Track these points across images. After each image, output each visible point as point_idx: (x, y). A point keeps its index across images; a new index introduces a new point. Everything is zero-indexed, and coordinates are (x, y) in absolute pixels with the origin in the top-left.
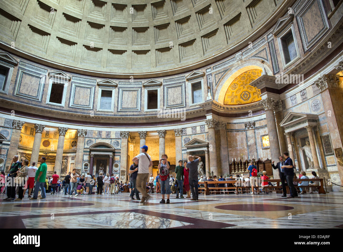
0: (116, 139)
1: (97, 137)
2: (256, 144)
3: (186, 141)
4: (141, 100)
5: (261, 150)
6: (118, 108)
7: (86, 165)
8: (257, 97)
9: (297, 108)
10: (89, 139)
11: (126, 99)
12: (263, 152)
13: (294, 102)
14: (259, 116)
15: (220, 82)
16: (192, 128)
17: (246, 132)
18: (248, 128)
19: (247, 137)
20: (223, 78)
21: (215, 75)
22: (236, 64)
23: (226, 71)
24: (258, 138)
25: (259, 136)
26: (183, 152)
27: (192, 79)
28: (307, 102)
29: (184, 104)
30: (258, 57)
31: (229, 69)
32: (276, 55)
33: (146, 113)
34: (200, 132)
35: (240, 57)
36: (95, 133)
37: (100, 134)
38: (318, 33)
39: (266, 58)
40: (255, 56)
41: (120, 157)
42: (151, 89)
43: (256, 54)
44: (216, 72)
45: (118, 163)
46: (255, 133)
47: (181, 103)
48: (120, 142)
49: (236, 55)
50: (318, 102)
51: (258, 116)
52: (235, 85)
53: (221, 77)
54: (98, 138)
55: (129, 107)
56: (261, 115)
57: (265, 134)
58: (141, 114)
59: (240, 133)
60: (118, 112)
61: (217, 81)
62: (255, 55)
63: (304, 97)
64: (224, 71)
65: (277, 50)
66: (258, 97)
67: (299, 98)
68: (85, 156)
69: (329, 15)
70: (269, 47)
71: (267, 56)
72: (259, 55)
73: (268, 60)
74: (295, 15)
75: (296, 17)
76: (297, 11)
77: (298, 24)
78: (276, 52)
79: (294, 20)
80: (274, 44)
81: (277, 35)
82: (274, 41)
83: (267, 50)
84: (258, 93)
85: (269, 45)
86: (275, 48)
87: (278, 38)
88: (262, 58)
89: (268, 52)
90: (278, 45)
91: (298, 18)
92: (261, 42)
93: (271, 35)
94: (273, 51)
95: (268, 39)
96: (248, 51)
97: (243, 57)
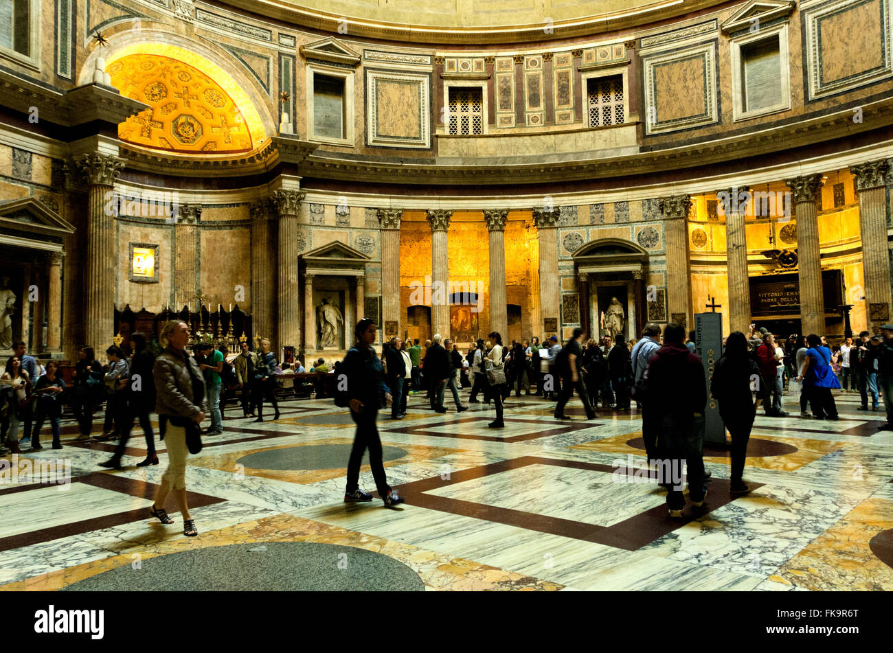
5: (127, 282)
8: (138, 132)
9: (322, 232)
12: (131, 290)
13: (317, 218)
14: (137, 189)
20: (117, 29)
22: (171, 22)
23: (131, 13)
24: (123, 246)
25: (127, 244)
28: (348, 231)
31: (143, 16)
32: (295, 98)
38: (404, 138)
39: (265, 82)
40: (234, 51)
43: (238, 50)
50: (371, 241)
52: (118, 67)
53: (111, 20)
56: (142, 187)
57: (144, 242)
61: (97, 22)
62: (233, 48)
63: (343, 219)
64: (123, 8)
65: (300, 89)
66: (142, 135)
67: (330, 216)
69: (438, 132)
70: (280, 66)
71: (268, 81)
72: (247, 61)
73: (268, 91)
74: (365, 63)
75: (365, 68)
76: (370, 59)
77: (365, 85)
78: (295, 92)
79: (360, 70)
80: (294, 70)
81: (309, 58)
82: (294, 63)
83: (271, 66)
84: (148, 123)
85: (280, 59)
86: (294, 80)
87: (308, 67)
88: (254, 73)
89: (273, 71)
90: (305, 81)
91: (370, 75)
92: (260, 33)
93: (291, 42)
94: (286, 82)
95: (281, 44)
96: (216, 19)
97: (197, 24)
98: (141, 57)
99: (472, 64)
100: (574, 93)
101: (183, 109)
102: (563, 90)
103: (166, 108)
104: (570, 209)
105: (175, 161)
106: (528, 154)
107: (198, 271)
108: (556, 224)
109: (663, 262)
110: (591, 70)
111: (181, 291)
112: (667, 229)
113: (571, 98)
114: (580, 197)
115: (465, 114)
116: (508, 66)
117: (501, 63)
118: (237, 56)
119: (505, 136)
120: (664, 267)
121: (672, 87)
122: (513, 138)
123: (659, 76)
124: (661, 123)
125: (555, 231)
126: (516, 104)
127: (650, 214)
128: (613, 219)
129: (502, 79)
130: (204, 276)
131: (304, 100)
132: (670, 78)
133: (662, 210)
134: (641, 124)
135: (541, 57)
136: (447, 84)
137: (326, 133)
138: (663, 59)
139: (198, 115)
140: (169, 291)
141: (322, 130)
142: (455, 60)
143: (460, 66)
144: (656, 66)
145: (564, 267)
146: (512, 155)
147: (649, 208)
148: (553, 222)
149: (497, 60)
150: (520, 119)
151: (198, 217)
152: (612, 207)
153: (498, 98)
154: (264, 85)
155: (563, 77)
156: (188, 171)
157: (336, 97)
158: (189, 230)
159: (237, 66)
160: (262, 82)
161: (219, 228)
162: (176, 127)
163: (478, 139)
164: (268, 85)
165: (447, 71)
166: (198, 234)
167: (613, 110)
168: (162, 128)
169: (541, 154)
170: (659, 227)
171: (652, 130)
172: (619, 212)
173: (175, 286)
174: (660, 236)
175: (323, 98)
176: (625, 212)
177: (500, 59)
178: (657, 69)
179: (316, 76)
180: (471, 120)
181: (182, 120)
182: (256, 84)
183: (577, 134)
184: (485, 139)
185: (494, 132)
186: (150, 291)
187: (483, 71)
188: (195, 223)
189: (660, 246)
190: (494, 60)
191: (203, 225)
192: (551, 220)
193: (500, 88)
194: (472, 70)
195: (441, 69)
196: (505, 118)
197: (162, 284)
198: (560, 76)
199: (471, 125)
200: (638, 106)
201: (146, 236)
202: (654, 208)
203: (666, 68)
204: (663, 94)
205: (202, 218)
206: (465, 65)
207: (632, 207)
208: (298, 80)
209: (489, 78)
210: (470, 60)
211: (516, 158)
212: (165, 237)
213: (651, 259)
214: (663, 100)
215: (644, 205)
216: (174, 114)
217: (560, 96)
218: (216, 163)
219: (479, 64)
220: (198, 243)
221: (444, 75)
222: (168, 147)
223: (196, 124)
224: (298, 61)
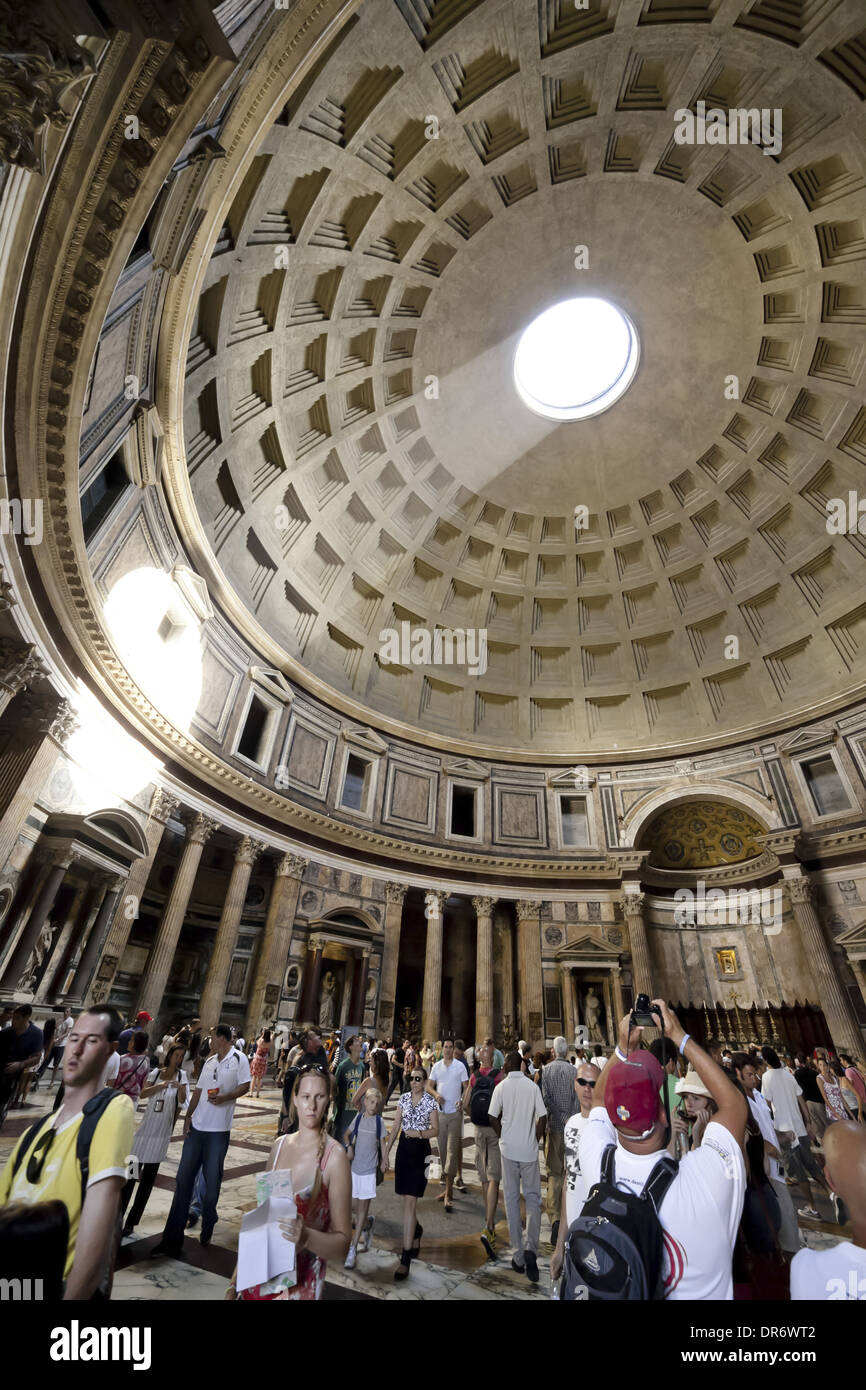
0: (375, 901)
1: (326, 886)
2: (702, 965)
3: (551, 937)
4: (437, 805)
5: (717, 982)
6: (383, 811)
7: (293, 974)
10: (309, 889)
11: (403, 792)
12: (721, 988)
15: (637, 810)
16: (566, 906)
17: (680, 934)
19: (682, 945)
20: (642, 804)
21: (622, 791)
22: (678, 781)
24: (707, 950)
25: (710, 949)
26: (545, 965)
27: (563, 787)
29: (545, 842)
31: (658, 787)
32: (790, 792)
33: (448, 843)
34: (587, 919)
35: (688, 770)
36: (323, 873)
37: (335, 878)
39: (760, 789)
40: (728, 778)
41: (382, 958)
42: (462, 783)
43: (731, 776)
44: (625, 785)
45: (373, 974)
46: (698, 938)
47: (534, 835)
48: (382, 913)
49: (676, 763)
53: (637, 801)
54: (330, 891)
55: (410, 817)
57: (725, 945)
58: (437, 842)
59: (668, 933)
60: (382, 823)
61: (629, 806)
65: (792, 782)
68: (294, 941)
70: (768, 771)
71: (763, 788)
72: (741, 781)
73: (765, 795)
74: (842, 733)
75: (844, 737)
76: (846, 727)
77: (851, 751)
78: (790, 786)
79: (840, 741)
80: (782, 769)
81: (790, 753)
82: (780, 763)
83: (761, 775)
84: (703, 850)
85: (767, 766)
86: (784, 776)
87: (793, 761)
88: (750, 787)
89: (765, 778)
90: (794, 774)
91: (852, 741)
92: (745, 755)
93: (772, 749)
94: (779, 781)
95: (763, 755)
96: (709, 763)
97: (696, 773)
101: (722, 831)
103: (711, 834)
105: (727, 873)
107: (773, 966)
111: (764, 987)
118: (732, 781)
130: (778, 969)
131: (799, 791)
139: (733, 831)
140: (755, 988)
154: (761, 793)
157: (831, 776)
158: (755, 928)
160: (758, 791)
162: (724, 845)
164: (765, 790)
166: (764, 931)
168: (714, 850)
173: (760, 983)
175: (819, 781)
179: (803, 764)
181: (725, 839)
182: (754, 796)
186: (739, 988)
197: (748, 981)
201: (724, 939)
208: (788, 775)
212: (740, 938)
216: (717, 837)
222: (724, 862)
223: (736, 840)
224: (782, 761)
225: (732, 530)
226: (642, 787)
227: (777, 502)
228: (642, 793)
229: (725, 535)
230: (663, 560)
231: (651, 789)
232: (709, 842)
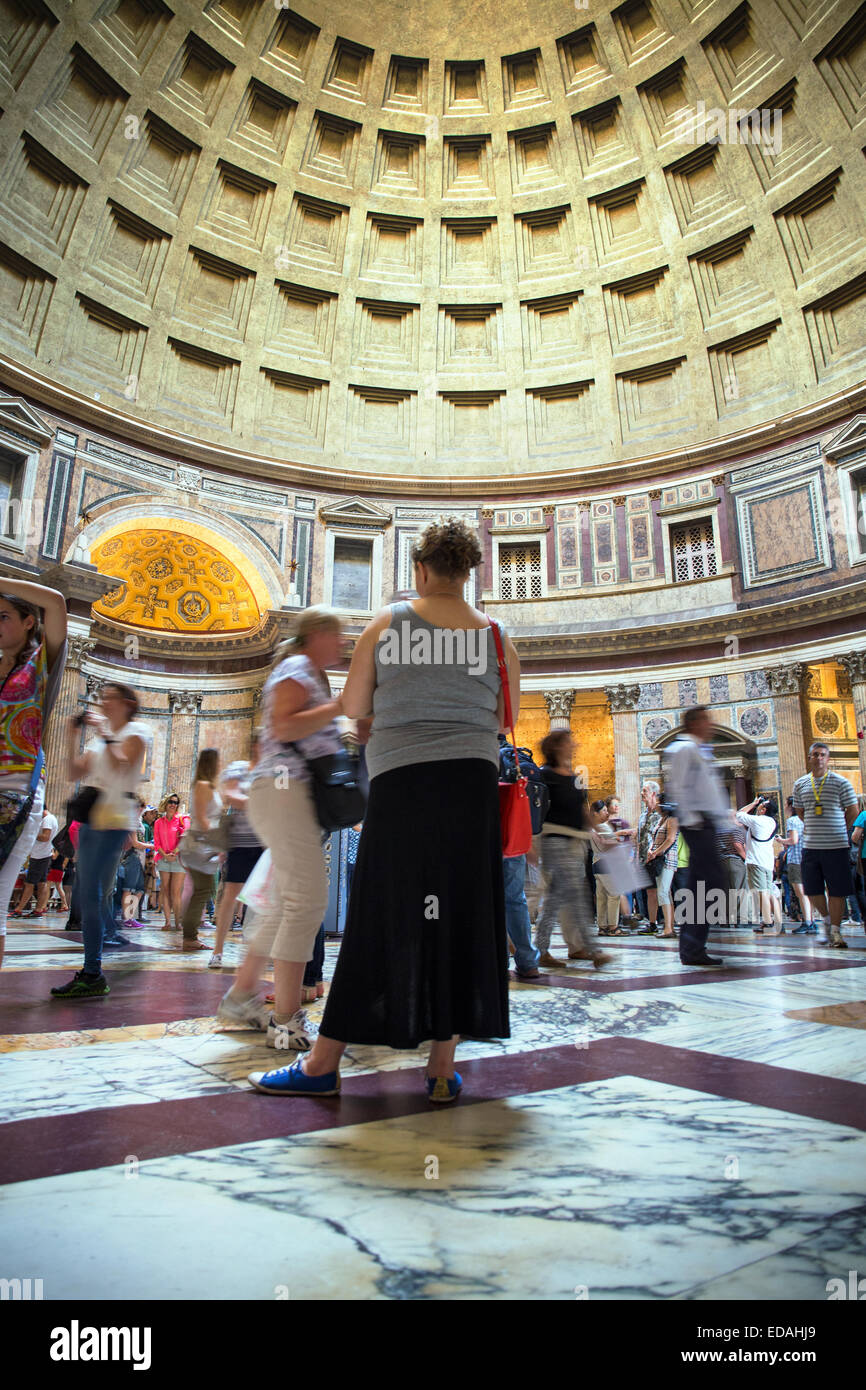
8: (139, 612)
14: (133, 675)
15: (99, 512)
18: (95, 697)
20: (112, 506)
21: (87, 474)
22: (174, 494)
23: (129, 489)
30: (252, 530)
31: (143, 491)
32: (311, 566)
35: (192, 485)
39: (276, 550)
40: (243, 519)
43: (247, 518)
44: (94, 466)
49: (181, 468)
51: (130, 671)
53: (107, 498)
56: (140, 673)
61: (91, 501)
62: (241, 516)
64: (121, 485)
65: (317, 556)
66: (144, 616)
69: (485, 597)
70: (295, 532)
71: (280, 548)
72: (256, 528)
73: (279, 560)
74: (396, 523)
75: (397, 529)
76: (403, 518)
77: (397, 547)
78: (311, 559)
79: (390, 531)
80: (312, 535)
81: (329, 521)
82: (312, 527)
83: (285, 532)
84: (151, 602)
85: (296, 523)
86: (311, 546)
87: (328, 531)
88: (264, 542)
89: (287, 539)
90: (324, 547)
91: (402, 536)
92: (274, 498)
93: (310, 505)
94: (302, 549)
95: (298, 509)
96: (224, 488)
97: (202, 494)
98: (142, 532)
99: (527, 516)
100: (654, 542)
101: (190, 585)
102: (640, 539)
103: (172, 585)
104: (653, 688)
105: (177, 644)
106: (597, 620)
108: (636, 707)
109: (774, 754)
110: (673, 513)
112: (777, 710)
113: (650, 548)
114: (666, 671)
115: (521, 574)
116: (571, 515)
117: (563, 512)
118: (245, 524)
119: (568, 598)
120: (776, 761)
121: (773, 527)
122: (578, 601)
123: (755, 516)
124: (763, 572)
125: (634, 716)
126: (582, 560)
127: (755, 690)
128: (709, 698)
129: (564, 531)
131: (322, 569)
132: (769, 517)
133: (770, 683)
134: (737, 576)
135: (611, 501)
136: (496, 541)
137: (349, 605)
138: (759, 495)
139: (206, 591)
141: (345, 601)
142: (507, 512)
143: (512, 518)
144: (752, 503)
145: (647, 764)
146: (578, 621)
147: (754, 683)
148: (631, 705)
149: (557, 509)
150: (588, 577)
151: (199, 705)
152: (706, 683)
153: (559, 553)
154: (275, 554)
155: (640, 523)
156: (190, 654)
157: (363, 563)
158: (187, 720)
159: (245, 534)
160: (272, 551)
161: (221, 718)
162: (182, 605)
163: (535, 604)
164: (280, 553)
165: (497, 525)
166: (197, 726)
167: (705, 560)
168: (167, 607)
169: (614, 618)
170: (767, 707)
171: (752, 582)
172: (715, 690)
174: (770, 718)
175: (347, 565)
176: (723, 689)
177: (561, 508)
178: (753, 507)
179: (338, 540)
180: (529, 582)
181: (189, 597)
182: (265, 554)
183: (659, 592)
184: (544, 603)
185: (555, 594)
187: (541, 522)
188: (195, 712)
189: (770, 732)
190: (554, 509)
191: (203, 715)
192: (628, 702)
193: (562, 541)
194: (527, 521)
195: (490, 523)
196: (569, 577)
197: (153, 783)
198: (636, 522)
199: (529, 587)
200: (733, 554)
202: (760, 683)
203: (764, 505)
204: (762, 537)
205: (203, 707)
206: (518, 518)
207: (732, 681)
208: (315, 546)
209: (548, 530)
210: (525, 511)
211: (582, 624)
213: (760, 750)
214: (763, 544)
215: (746, 678)
216: (180, 591)
217: (636, 547)
218: (220, 644)
219: (536, 516)
220: (196, 736)
221: (492, 530)
222: (172, 627)
223: (203, 602)
224: (316, 526)
225: (415, 193)
226: (119, 480)
227: (485, 205)
228: (116, 489)
229: (401, 192)
230: (305, 158)
231: (131, 490)
232: (164, 594)
